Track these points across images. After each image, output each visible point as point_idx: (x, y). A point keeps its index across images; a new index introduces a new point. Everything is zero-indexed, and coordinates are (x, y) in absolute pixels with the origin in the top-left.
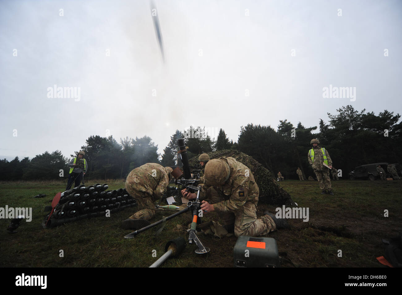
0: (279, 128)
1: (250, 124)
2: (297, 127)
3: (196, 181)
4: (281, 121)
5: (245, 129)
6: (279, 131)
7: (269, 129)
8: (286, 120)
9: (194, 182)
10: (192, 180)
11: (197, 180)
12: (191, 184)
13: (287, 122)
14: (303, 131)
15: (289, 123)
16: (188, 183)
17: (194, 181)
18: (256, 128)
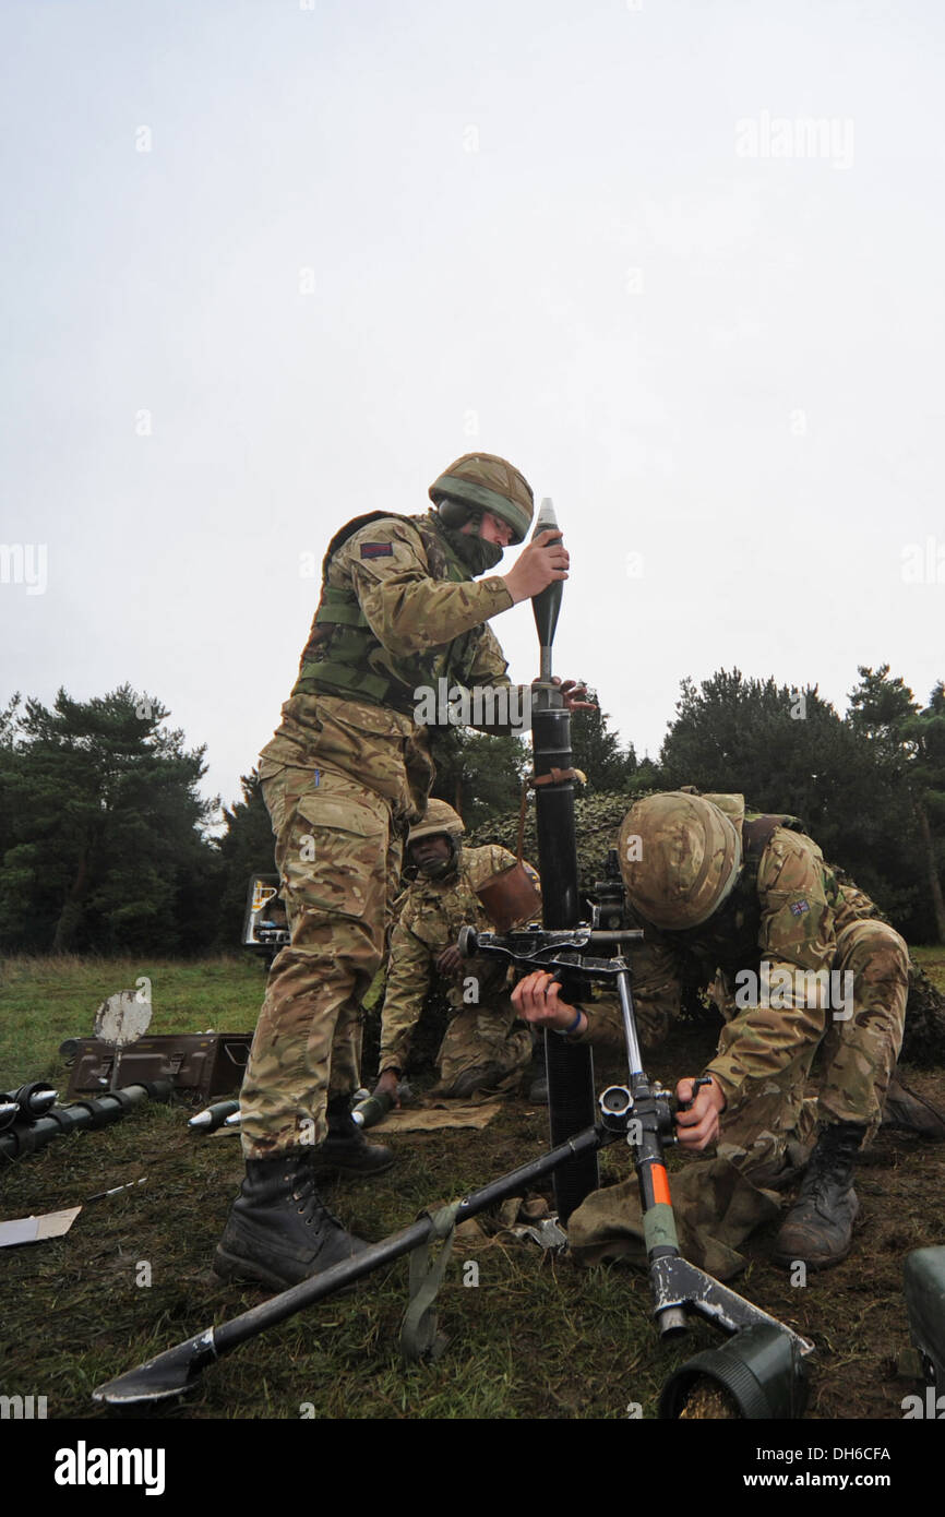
0: (855, 700)
1: (729, 671)
2: (929, 706)
3: (591, 940)
4: (864, 673)
5: (700, 693)
7: (813, 704)
8: (887, 669)
9: (585, 942)
10: (573, 933)
13: (890, 677)
15: (898, 683)
17: (584, 937)
18: (756, 691)
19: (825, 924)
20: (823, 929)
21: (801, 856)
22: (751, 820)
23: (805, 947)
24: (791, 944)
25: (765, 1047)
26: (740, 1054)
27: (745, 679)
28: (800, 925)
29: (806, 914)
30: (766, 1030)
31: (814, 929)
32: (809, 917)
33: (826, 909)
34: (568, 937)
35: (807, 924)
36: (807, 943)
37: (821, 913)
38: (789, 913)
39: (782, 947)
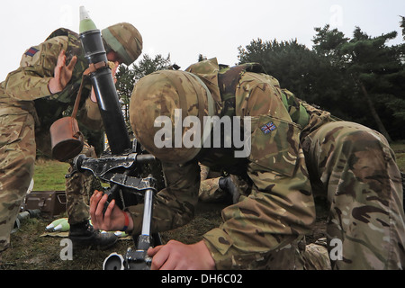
0: (315, 41)
1: (256, 40)
2: (352, 38)
3: (136, 162)
4: (317, 30)
5: (246, 51)
6: (317, 47)
7: (295, 47)
8: (328, 26)
9: (131, 163)
10: (125, 157)
11: (141, 157)
12: (121, 170)
13: (330, 29)
14: (369, 43)
15: (336, 30)
16: (111, 168)
17: (131, 160)
18: (269, 46)
19: (293, 138)
20: (292, 143)
21: (264, 89)
22: (222, 73)
23: (279, 158)
24: (268, 156)
25: (250, 228)
26: (229, 230)
27: (264, 42)
28: (271, 141)
29: (275, 132)
30: (253, 216)
31: (284, 143)
32: (277, 134)
33: (291, 127)
34: (123, 160)
35: (277, 139)
36: (281, 155)
37: (287, 130)
38: (260, 132)
39: (262, 159)
